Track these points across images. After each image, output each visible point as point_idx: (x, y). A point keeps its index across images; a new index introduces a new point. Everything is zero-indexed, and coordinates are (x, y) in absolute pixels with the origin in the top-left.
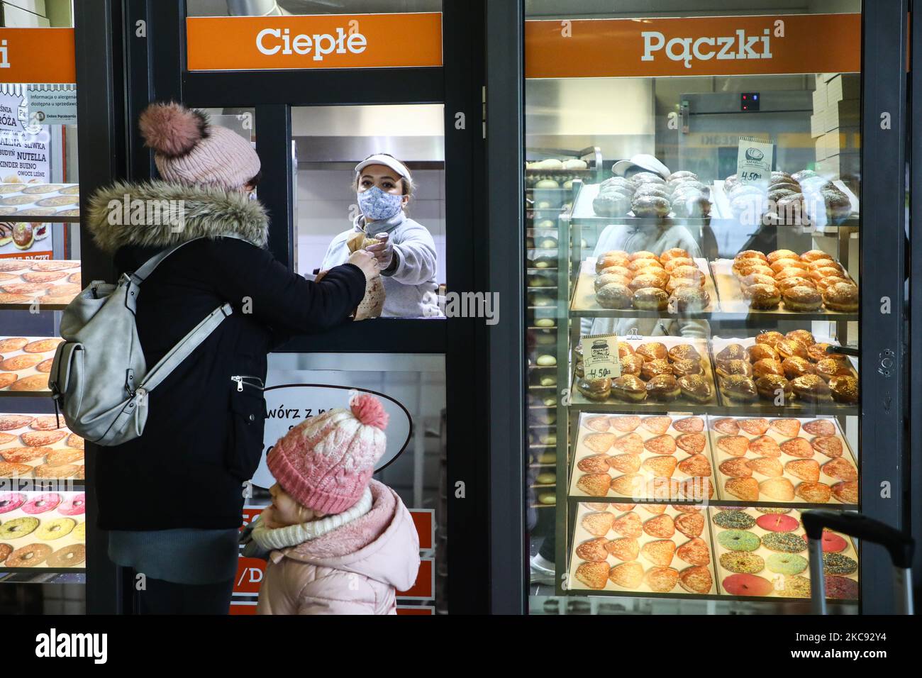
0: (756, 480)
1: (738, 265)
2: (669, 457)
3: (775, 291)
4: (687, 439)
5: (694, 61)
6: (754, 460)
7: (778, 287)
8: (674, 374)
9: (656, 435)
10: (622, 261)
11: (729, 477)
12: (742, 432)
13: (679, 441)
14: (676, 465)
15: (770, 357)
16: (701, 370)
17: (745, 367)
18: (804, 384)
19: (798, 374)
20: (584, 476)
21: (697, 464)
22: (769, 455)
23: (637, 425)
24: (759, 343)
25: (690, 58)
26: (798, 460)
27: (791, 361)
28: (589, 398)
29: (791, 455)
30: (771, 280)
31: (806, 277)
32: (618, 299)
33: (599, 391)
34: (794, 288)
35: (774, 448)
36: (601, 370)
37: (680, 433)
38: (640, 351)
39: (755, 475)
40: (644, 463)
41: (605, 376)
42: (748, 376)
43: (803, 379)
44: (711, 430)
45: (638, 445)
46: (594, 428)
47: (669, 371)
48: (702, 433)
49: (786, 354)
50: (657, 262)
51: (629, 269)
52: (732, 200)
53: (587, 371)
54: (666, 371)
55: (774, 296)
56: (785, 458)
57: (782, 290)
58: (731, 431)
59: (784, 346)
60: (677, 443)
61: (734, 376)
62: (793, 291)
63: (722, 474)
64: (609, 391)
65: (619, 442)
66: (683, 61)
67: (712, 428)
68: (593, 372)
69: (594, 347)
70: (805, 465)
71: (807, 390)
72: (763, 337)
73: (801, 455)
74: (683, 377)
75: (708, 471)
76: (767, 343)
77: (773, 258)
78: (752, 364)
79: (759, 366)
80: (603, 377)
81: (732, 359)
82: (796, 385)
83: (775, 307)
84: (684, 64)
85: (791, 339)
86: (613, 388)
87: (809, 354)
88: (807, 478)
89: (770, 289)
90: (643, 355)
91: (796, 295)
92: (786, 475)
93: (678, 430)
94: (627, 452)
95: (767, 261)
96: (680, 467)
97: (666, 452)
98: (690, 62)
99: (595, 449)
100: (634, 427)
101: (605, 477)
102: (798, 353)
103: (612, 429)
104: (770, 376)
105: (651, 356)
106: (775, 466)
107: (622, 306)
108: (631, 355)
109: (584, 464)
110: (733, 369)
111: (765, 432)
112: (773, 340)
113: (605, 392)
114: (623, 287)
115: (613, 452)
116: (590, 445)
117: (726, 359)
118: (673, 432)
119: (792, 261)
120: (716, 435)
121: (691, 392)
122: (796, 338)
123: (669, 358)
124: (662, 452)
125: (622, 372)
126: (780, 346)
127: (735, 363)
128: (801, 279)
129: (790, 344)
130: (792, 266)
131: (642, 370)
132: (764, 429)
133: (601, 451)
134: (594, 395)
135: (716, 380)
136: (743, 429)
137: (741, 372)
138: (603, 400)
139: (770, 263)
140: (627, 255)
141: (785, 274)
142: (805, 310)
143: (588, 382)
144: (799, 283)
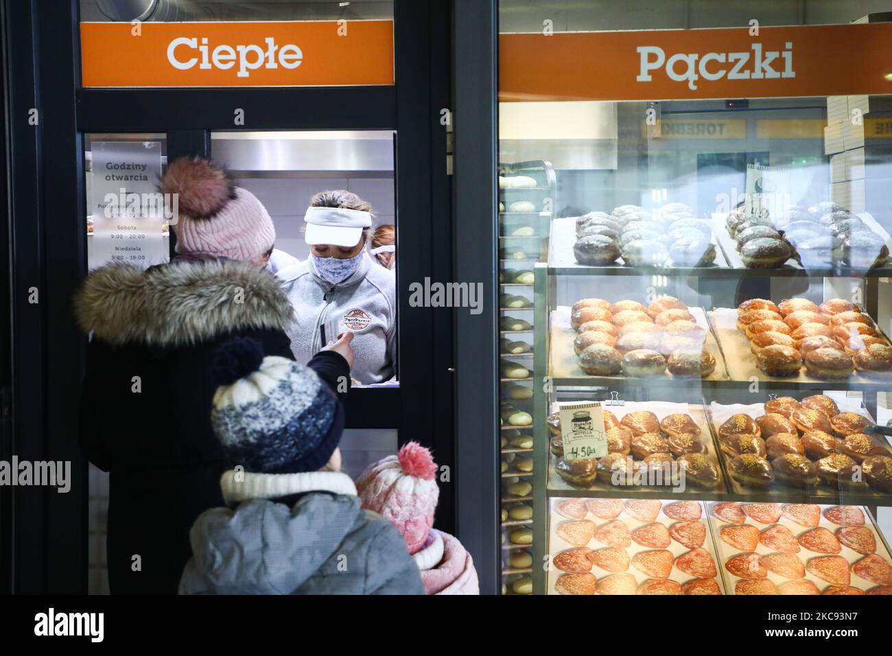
0: (773, 583)
1: (744, 318)
2: (663, 551)
3: (795, 354)
4: (682, 528)
5: (701, 81)
6: (768, 556)
7: (797, 347)
8: (670, 452)
9: (645, 524)
10: (602, 313)
11: (739, 578)
12: (748, 520)
13: (673, 531)
14: (673, 562)
15: (786, 431)
16: (704, 447)
17: (756, 443)
18: (833, 467)
19: (824, 455)
20: (563, 576)
21: (698, 560)
22: (786, 550)
23: (619, 509)
24: (771, 412)
25: (696, 77)
26: (822, 557)
27: (813, 437)
28: (570, 482)
29: (812, 550)
30: (788, 339)
31: (831, 335)
32: (605, 363)
33: (583, 475)
34: (818, 351)
35: (791, 541)
36: (583, 448)
37: (674, 521)
38: (625, 423)
39: (771, 575)
40: (633, 558)
41: (588, 455)
42: (761, 455)
43: (829, 460)
44: (711, 517)
45: (623, 536)
46: (568, 514)
47: (664, 448)
48: (700, 520)
49: (805, 427)
50: (646, 315)
51: (613, 323)
52: (741, 244)
53: (567, 449)
54: (661, 449)
55: (795, 361)
56: (805, 554)
57: (803, 352)
58: (735, 518)
59: (802, 417)
60: (671, 535)
61: (745, 455)
62: (817, 354)
63: (730, 574)
64: (595, 474)
65: (599, 532)
66: (687, 81)
67: (713, 515)
68: (575, 451)
69: (574, 420)
70: (832, 563)
71: (835, 475)
72: (774, 405)
73: (825, 550)
74: (683, 457)
75: (712, 571)
76: (779, 412)
77: (786, 309)
78: (765, 440)
79: (773, 442)
80: (587, 457)
81: (739, 432)
82: (822, 468)
83: (795, 373)
84: (688, 85)
85: (808, 407)
86: (600, 470)
87: (833, 426)
88: (836, 580)
89: (788, 351)
90: (630, 427)
91: (821, 360)
92: (809, 576)
93: (671, 517)
94: (611, 545)
95: (779, 313)
96: (678, 564)
97: (659, 544)
98: (695, 83)
99: (572, 540)
100: (617, 513)
101: (588, 577)
102: (819, 426)
103: (589, 516)
104: (789, 457)
105: (640, 428)
106: (794, 565)
107: (609, 372)
108: (616, 427)
109: (560, 561)
110: (743, 446)
111: (777, 521)
112: (787, 409)
113: (589, 476)
114: (610, 349)
115: (594, 544)
116: (566, 536)
117: (732, 433)
118: (665, 520)
119: (811, 314)
120: (718, 523)
121: (695, 476)
122: (815, 406)
123: (661, 431)
124: (654, 545)
125: (609, 450)
126: (796, 416)
127: (744, 438)
128: (826, 339)
129: (810, 413)
130: (811, 321)
131: (632, 447)
132: (776, 516)
133: (580, 543)
134: (576, 479)
135: (721, 459)
136: (750, 515)
137: (752, 450)
138: (588, 485)
139: (783, 315)
140: (608, 305)
141: (803, 332)
142: (833, 377)
143: (567, 463)
144: (823, 344)
